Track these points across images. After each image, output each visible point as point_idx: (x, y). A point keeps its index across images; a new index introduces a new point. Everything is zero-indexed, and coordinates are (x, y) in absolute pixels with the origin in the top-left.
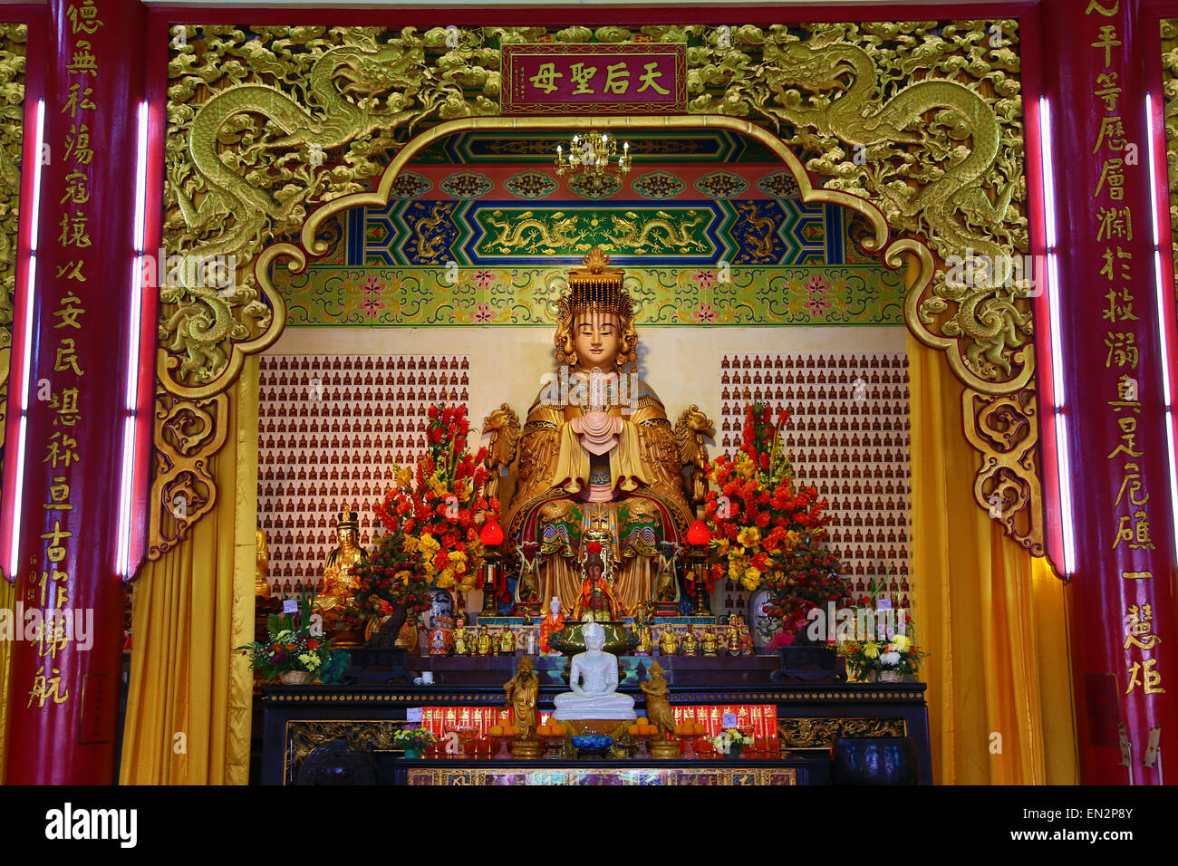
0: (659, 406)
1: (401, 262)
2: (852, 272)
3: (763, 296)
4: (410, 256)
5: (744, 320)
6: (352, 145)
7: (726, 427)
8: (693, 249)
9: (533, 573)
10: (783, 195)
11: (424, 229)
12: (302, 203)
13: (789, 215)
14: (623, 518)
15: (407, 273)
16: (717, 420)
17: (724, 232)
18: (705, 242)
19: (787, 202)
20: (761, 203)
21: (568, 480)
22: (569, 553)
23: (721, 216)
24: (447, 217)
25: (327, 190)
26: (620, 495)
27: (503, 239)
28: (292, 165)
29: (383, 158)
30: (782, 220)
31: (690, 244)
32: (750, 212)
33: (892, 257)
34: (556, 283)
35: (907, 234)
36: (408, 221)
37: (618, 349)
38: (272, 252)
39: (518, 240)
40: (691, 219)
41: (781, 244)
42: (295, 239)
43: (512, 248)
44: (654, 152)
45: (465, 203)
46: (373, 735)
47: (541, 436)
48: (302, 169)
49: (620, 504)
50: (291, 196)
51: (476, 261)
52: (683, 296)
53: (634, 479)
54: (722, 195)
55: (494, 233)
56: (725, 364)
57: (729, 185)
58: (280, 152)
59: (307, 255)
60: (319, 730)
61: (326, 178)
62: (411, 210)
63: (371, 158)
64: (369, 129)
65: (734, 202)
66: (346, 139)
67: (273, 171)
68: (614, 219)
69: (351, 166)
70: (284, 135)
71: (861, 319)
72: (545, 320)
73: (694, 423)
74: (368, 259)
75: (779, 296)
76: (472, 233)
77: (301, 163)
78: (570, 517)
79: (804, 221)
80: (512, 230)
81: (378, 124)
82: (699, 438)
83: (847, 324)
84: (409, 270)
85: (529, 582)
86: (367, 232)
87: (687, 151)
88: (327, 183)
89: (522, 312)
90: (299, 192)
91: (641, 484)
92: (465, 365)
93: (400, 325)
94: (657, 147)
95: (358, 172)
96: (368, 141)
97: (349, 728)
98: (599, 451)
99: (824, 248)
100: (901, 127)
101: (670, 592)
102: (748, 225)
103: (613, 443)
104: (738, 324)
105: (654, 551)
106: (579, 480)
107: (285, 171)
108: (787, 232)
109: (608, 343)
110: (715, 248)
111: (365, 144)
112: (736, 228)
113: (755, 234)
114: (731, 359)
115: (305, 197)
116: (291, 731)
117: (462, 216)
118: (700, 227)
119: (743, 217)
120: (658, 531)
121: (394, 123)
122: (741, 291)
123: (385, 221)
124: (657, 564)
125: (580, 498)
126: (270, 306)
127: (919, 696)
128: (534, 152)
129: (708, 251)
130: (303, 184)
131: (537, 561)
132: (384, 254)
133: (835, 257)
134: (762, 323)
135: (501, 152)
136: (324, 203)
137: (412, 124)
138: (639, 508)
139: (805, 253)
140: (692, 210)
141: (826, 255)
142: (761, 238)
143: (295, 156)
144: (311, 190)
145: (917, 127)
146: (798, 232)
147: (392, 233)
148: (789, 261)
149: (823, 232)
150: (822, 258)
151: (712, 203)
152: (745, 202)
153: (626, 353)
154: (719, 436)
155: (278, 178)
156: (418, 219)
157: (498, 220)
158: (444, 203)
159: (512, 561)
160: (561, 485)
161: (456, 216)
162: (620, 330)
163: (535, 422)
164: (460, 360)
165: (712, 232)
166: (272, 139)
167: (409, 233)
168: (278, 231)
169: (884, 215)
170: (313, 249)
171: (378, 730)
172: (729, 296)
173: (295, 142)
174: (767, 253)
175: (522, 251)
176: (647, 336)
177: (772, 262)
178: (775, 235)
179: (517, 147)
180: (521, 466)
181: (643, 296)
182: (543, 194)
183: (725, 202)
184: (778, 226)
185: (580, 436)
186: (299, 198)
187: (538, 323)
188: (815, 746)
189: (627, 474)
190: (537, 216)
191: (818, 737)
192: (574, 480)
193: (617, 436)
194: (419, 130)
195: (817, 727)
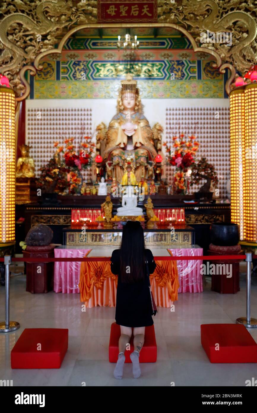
0: (147, 122)
1: (71, 79)
2: (204, 82)
3: (178, 89)
4: (74, 77)
5: (172, 96)
6: (50, 33)
7: (167, 128)
8: (158, 75)
9: (111, 171)
10: (184, 59)
11: (78, 69)
12: (34, 52)
13: (186, 65)
14: (137, 154)
15: (73, 83)
16: (164, 126)
17: (167, 70)
18: (161, 73)
19: (186, 61)
20: (178, 61)
21: (120, 144)
22: (121, 165)
23: (166, 65)
24: (85, 66)
25: (42, 48)
26: (136, 148)
27: (101, 72)
28: (31, 40)
29: (60, 37)
30: (184, 66)
31: (157, 74)
32: (174, 64)
33: (222, 70)
34: (117, 85)
35: (227, 62)
36: (74, 67)
37: (136, 105)
38: (25, 69)
39: (106, 73)
40: (157, 66)
41: (184, 74)
42: (32, 64)
43: (104, 75)
44: (146, 45)
45: (90, 62)
46: (58, 220)
47: (113, 130)
48: (34, 41)
49: (136, 150)
50: (31, 50)
51: (94, 79)
52: (155, 90)
53: (140, 143)
54: (166, 59)
55: (98, 70)
56: (167, 110)
57: (169, 56)
58: (27, 36)
59: (37, 70)
60: (42, 218)
61: (42, 44)
62: (74, 64)
63: (56, 38)
64: (55, 28)
65: (170, 61)
66: (48, 31)
67: (25, 42)
68: (134, 66)
69: (49, 40)
70: (28, 30)
71: (207, 96)
72: (114, 97)
73: (158, 127)
74: (62, 79)
75: (183, 89)
76: (92, 70)
77: (34, 39)
78: (121, 154)
79: (191, 67)
80: (104, 70)
81: (58, 26)
82: (159, 132)
83: (203, 97)
84: (74, 82)
85: (110, 173)
86: (61, 70)
87: (156, 45)
88: (42, 46)
89: (107, 94)
90: (33, 49)
91: (142, 145)
92: (91, 110)
93: (71, 98)
94: (147, 44)
95: (52, 42)
96: (55, 32)
97: (51, 218)
98: (130, 135)
99: (196, 75)
100: (226, 27)
101: (151, 176)
102: (174, 68)
103: (134, 132)
104: (171, 98)
105: (146, 164)
106: (124, 144)
107: (29, 42)
108: (185, 70)
109: (133, 103)
110: (164, 75)
111: (54, 33)
112: (171, 69)
113: (176, 70)
114: (168, 109)
115: (35, 51)
116: (33, 218)
117: (89, 65)
118: (160, 69)
119: (173, 65)
120: (147, 158)
121: (63, 26)
122: (172, 88)
123: (67, 67)
124: (147, 168)
125: (124, 149)
126: (25, 86)
127: (228, 207)
128: (111, 46)
129: (162, 76)
130: (34, 46)
131: (112, 167)
132: (67, 77)
133: (199, 77)
134: (177, 97)
135: (101, 46)
136: (41, 53)
137: (69, 26)
138: (141, 151)
139: (191, 77)
140: (158, 63)
141: (197, 77)
142: (178, 72)
143: (32, 37)
144: (37, 48)
145: (231, 27)
146: (189, 70)
147: (68, 70)
148: (186, 79)
149: (196, 70)
150: (195, 78)
151: (163, 61)
152: (173, 61)
153: (138, 106)
154: (165, 131)
155: (26, 44)
156: (76, 66)
157: (100, 66)
158: (84, 61)
159: (104, 167)
160: (119, 145)
161: (87, 65)
162: (136, 99)
163: (111, 127)
164: (89, 109)
165: (163, 70)
166: (24, 31)
167: (74, 71)
168: (27, 62)
169: (220, 55)
170: (38, 67)
171: (60, 218)
172: (168, 90)
173: (31, 32)
174: (180, 77)
175: (107, 76)
176: (144, 101)
177: (181, 79)
178: (182, 71)
179: (106, 44)
180: (107, 139)
181: (143, 90)
182: (113, 59)
183: (167, 61)
184: (183, 68)
185: (124, 130)
186: (33, 51)
187: (112, 97)
188: (195, 223)
189: (138, 142)
190: (112, 65)
191: (196, 220)
192: (122, 144)
193: (135, 130)
194: (71, 28)
195: (196, 217)
